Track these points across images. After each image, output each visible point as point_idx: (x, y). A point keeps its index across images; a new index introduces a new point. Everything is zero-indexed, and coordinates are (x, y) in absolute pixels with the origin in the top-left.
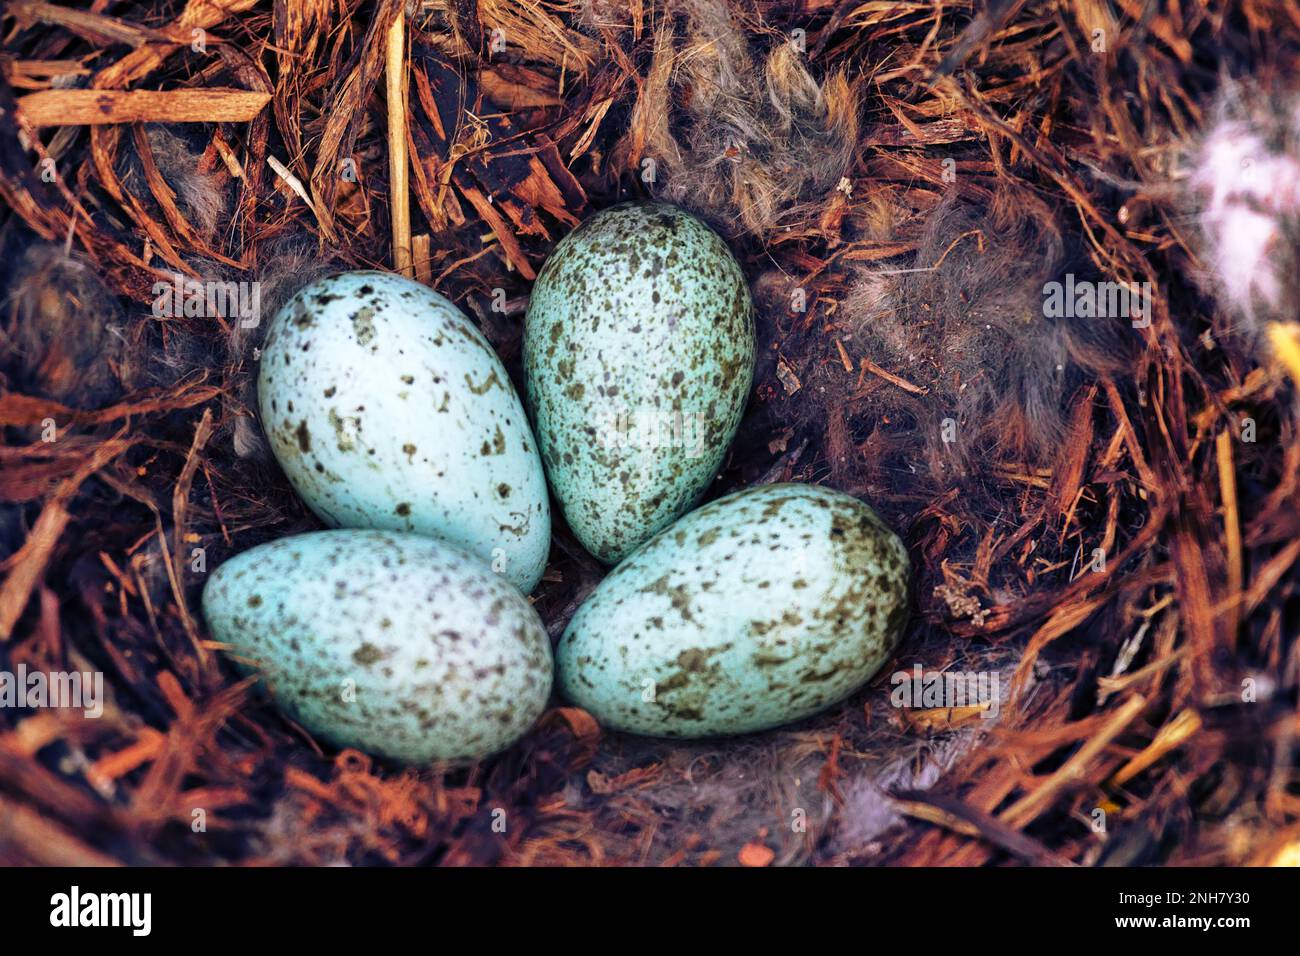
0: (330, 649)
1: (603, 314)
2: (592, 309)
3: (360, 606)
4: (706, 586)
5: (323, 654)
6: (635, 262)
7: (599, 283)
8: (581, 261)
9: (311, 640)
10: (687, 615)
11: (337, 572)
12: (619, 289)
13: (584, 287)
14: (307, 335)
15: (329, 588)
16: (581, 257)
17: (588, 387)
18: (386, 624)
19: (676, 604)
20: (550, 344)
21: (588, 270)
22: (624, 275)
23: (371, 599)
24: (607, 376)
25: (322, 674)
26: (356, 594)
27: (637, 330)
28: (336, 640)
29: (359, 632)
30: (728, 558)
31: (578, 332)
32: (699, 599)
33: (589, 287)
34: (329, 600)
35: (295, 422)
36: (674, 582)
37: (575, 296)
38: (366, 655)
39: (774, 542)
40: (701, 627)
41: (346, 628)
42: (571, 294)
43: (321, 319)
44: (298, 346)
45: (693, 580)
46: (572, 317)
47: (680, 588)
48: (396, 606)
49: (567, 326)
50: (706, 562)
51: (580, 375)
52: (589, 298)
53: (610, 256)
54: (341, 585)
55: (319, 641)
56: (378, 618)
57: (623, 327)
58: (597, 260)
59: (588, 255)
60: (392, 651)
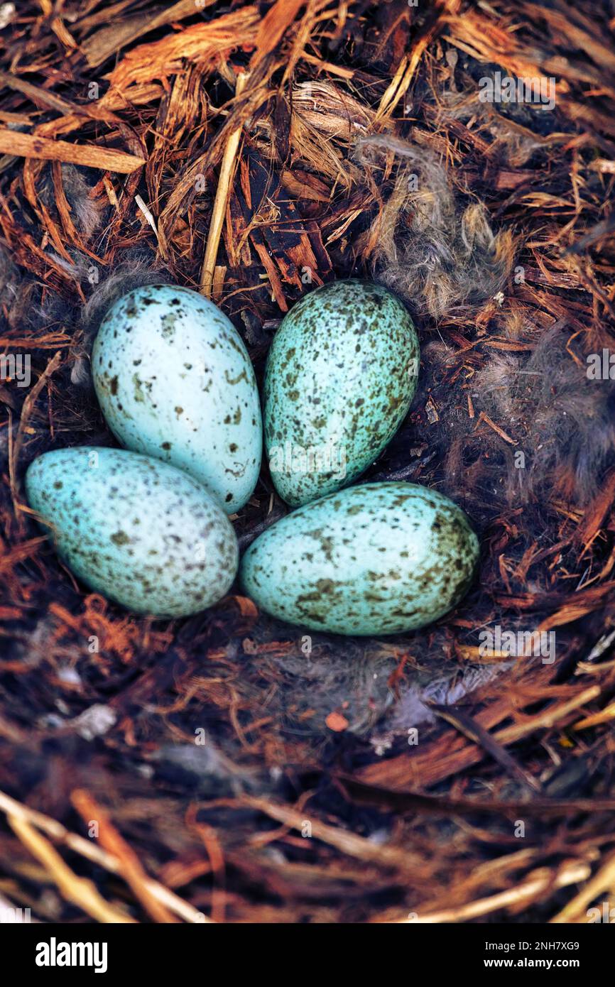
0: (98, 528)
1: (322, 351)
2: (316, 346)
3: (123, 506)
4: (346, 541)
5: (93, 531)
6: (350, 322)
7: (324, 330)
8: (316, 313)
9: (88, 519)
10: (329, 557)
11: (114, 480)
12: (336, 337)
13: (314, 331)
14: (131, 322)
15: (106, 490)
16: (317, 310)
17: (302, 394)
18: (137, 522)
19: (324, 548)
20: (285, 360)
21: (320, 320)
22: (342, 328)
23: (131, 504)
24: (315, 391)
25: (89, 543)
26: (123, 498)
27: (341, 366)
28: (103, 524)
29: (119, 523)
30: (363, 527)
31: (304, 358)
32: (339, 548)
33: (318, 331)
34: (104, 497)
35: (112, 374)
36: (326, 534)
37: (308, 334)
38: (119, 538)
39: (395, 524)
40: (336, 567)
41: (111, 519)
42: (306, 332)
43: (143, 314)
44: (124, 327)
45: (338, 536)
46: (302, 348)
47: (329, 539)
48: (146, 512)
49: (298, 352)
50: (349, 526)
51: (298, 386)
52: (316, 338)
53: (335, 314)
54: (115, 490)
55: (92, 522)
56: (133, 517)
57: (333, 362)
58: (327, 315)
59: (322, 310)
60: (136, 539)
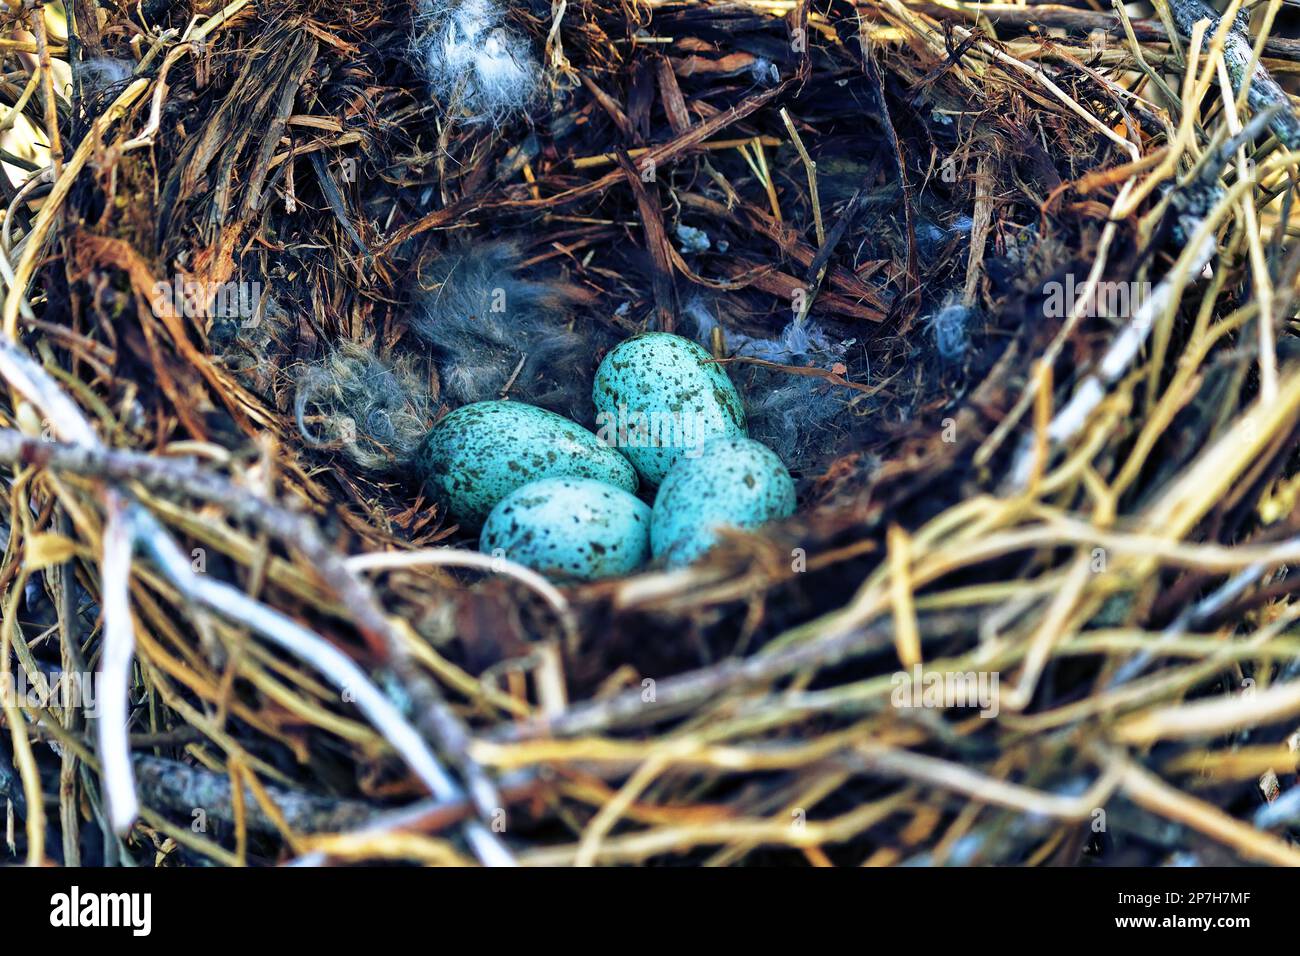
0: (746, 502)
1: (507, 435)
2: (503, 441)
3: (719, 483)
4: (677, 383)
5: (748, 506)
6: (473, 423)
7: (487, 438)
8: (470, 454)
9: (739, 512)
10: (695, 393)
11: (696, 501)
12: (491, 426)
13: (488, 447)
14: (539, 532)
15: (708, 502)
16: (467, 455)
17: (550, 449)
18: (731, 470)
19: (688, 399)
20: (520, 473)
21: (477, 447)
22: (482, 426)
23: (715, 478)
24: (544, 437)
25: (758, 511)
26: (712, 486)
27: (517, 419)
28: (740, 497)
29: (736, 483)
30: (660, 374)
31: (517, 450)
32: (686, 384)
33: (488, 444)
34: (715, 501)
36: (674, 400)
37: (493, 452)
38: (749, 481)
39: (648, 355)
40: (702, 388)
41: (734, 490)
42: (491, 455)
45: (673, 390)
46: (507, 454)
47: (678, 397)
48: (719, 466)
49: (512, 457)
50: (663, 385)
51: (542, 453)
52: (496, 443)
53: (469, 436)
54: (706, 495)
55: (741, 507)
56: (728, 474)
57: (515, 425)
58: (470, 444)
59: (467, 450)
60: (746, 468)
